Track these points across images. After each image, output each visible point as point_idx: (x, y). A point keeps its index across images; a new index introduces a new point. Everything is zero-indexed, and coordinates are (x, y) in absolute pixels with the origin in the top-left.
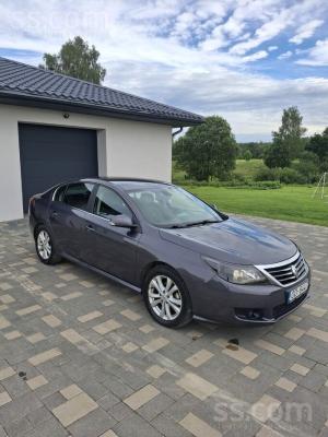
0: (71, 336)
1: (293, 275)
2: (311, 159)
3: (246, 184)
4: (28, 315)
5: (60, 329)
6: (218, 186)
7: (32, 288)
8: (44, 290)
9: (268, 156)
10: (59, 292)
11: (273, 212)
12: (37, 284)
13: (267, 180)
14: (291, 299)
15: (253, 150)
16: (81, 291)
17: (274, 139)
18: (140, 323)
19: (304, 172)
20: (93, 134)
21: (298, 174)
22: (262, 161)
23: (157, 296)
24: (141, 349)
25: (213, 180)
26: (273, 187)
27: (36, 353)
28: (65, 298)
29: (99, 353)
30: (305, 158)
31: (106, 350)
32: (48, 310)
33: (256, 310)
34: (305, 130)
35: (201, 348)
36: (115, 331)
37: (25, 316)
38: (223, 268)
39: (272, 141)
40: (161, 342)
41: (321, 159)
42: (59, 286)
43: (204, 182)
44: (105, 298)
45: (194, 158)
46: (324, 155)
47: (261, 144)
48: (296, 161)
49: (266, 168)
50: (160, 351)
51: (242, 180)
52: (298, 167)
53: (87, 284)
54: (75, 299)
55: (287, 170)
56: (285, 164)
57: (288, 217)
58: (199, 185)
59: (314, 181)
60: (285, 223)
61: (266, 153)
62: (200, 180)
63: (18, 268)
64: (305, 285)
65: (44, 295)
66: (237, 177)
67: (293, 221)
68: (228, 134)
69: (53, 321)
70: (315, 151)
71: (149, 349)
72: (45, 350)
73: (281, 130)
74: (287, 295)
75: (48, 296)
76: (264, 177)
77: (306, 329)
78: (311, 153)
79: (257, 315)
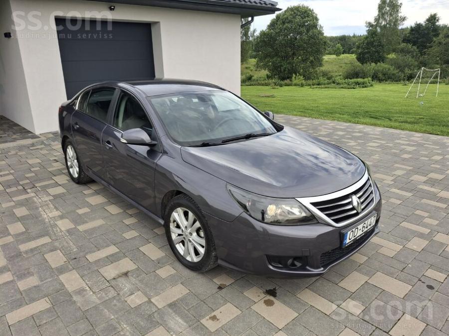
0: (72, 281)
1: (353, 209)
2: (409, 52)
3: (334, 82)
4: (32, 250)
5: (61, 270)
6: (302, 85)
7: (49, 214)
8: (61, 217)
9: (360, 51)
10: (79, 220)
11: (356, 115)
12: (57, 209)
13: (357, 77)
14: (348, 241)
15: (344, 44)
16: (104, 218)
17: (369, 31)
18: (159, 263)
19: (400, 68)
20: (147, 28)
21: (393, 70)
22: (354, 56)
23: (180, 232)
24: (150, 302)
25: (297, 79)
26: (363, 85)
27: (20, 306)
28: (81, 228)
29: (96, 308)
30: (402, 51)
31: (106, 303)
32: (57, 244)
33: (296, 258)
34: (404, 19)
35: (226, 302)
36: (126, 274)
37: (26, 252)
38: (254, 203)
39: (366, 33)
40: (178, 292)
41: (420, 52)
42: (80, 212)
43: (287, 81)
44: (129, 227)
45: (277, 55)
46: (425, 47)
47: (354, 36)
48: (392, 56)
49: (359, 64)
50: (172, 305)
51: (329, 79)
52: (393, 62)
53: (114, 209)
54: (94, 230)
55: (382, 66)
56: (380, 59)
57: (373, 121)
58: (281, 86)
59: (410, 78)
60: (368, 129)
61: (358, 47)
62: (283, 79)
63: (44, 188)
64: (372, 220)
65: (59, 223)
66: (325, 74)
67: (379, 126)
68: (315, 26)
69: (56, 259)
70: (414, 44)
71: (159, 302)
72: (33, 300)
73: (377, 20)
74: (342, 237)
75: (64, 225)
76: (355, 75)
77: (370, 274)
78: (410, 46)
79: (298, 264)
